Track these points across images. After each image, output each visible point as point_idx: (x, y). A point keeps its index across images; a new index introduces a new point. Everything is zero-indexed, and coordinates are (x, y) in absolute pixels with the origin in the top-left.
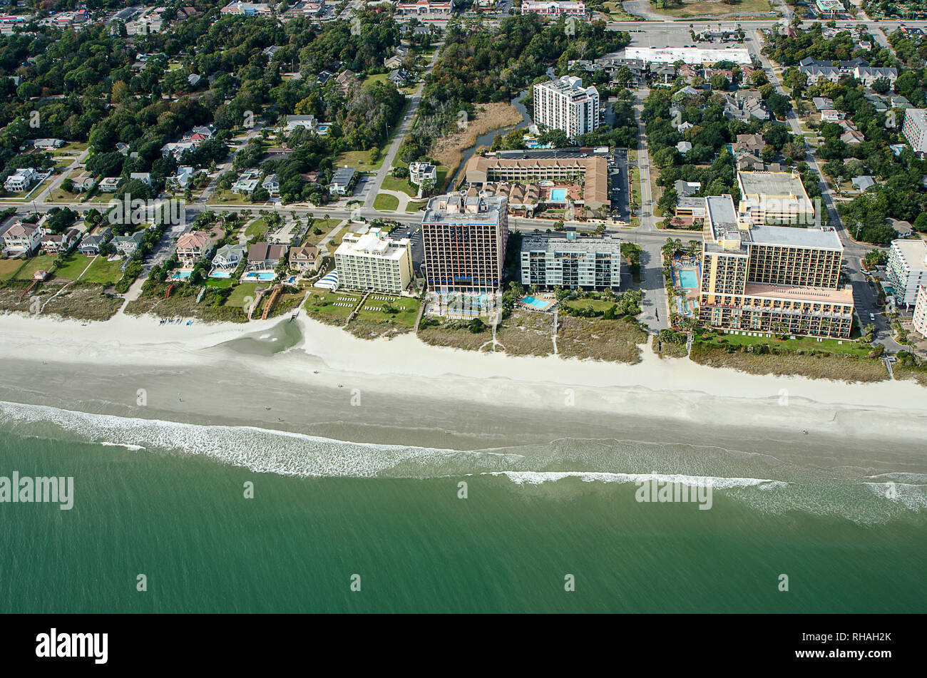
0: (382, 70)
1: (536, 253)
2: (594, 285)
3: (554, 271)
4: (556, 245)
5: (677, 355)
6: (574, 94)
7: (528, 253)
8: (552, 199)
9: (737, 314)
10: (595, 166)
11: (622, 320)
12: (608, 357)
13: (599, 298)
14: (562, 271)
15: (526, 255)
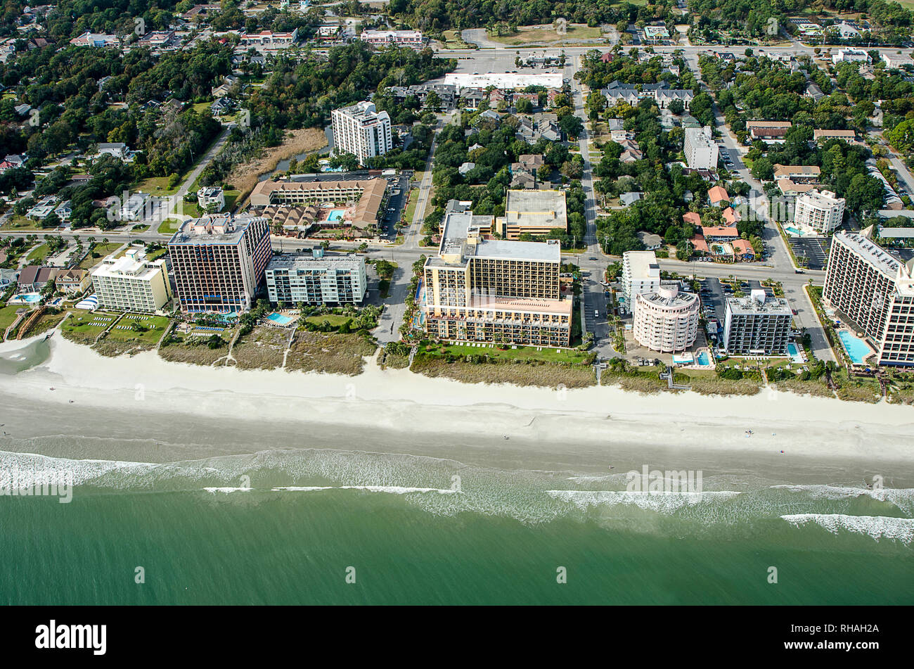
0: (208, 97)
1: (281, 271)
2: (337, 300)
3: (299, 288)
4: (302, 264)
5: (398, 366)
6: (365, 119)
7: (272, 271)
8: (329, 219)
9: (461, 325)
10: (373, 188)
11: (356, 334)
12: (330, 369)
13: (341, 314)
14: (305, 288)
15: (271, 273)
